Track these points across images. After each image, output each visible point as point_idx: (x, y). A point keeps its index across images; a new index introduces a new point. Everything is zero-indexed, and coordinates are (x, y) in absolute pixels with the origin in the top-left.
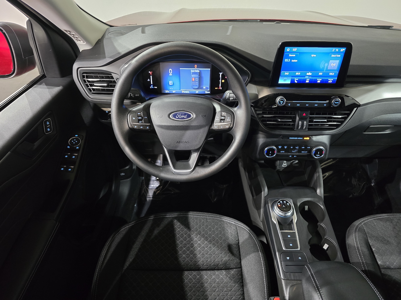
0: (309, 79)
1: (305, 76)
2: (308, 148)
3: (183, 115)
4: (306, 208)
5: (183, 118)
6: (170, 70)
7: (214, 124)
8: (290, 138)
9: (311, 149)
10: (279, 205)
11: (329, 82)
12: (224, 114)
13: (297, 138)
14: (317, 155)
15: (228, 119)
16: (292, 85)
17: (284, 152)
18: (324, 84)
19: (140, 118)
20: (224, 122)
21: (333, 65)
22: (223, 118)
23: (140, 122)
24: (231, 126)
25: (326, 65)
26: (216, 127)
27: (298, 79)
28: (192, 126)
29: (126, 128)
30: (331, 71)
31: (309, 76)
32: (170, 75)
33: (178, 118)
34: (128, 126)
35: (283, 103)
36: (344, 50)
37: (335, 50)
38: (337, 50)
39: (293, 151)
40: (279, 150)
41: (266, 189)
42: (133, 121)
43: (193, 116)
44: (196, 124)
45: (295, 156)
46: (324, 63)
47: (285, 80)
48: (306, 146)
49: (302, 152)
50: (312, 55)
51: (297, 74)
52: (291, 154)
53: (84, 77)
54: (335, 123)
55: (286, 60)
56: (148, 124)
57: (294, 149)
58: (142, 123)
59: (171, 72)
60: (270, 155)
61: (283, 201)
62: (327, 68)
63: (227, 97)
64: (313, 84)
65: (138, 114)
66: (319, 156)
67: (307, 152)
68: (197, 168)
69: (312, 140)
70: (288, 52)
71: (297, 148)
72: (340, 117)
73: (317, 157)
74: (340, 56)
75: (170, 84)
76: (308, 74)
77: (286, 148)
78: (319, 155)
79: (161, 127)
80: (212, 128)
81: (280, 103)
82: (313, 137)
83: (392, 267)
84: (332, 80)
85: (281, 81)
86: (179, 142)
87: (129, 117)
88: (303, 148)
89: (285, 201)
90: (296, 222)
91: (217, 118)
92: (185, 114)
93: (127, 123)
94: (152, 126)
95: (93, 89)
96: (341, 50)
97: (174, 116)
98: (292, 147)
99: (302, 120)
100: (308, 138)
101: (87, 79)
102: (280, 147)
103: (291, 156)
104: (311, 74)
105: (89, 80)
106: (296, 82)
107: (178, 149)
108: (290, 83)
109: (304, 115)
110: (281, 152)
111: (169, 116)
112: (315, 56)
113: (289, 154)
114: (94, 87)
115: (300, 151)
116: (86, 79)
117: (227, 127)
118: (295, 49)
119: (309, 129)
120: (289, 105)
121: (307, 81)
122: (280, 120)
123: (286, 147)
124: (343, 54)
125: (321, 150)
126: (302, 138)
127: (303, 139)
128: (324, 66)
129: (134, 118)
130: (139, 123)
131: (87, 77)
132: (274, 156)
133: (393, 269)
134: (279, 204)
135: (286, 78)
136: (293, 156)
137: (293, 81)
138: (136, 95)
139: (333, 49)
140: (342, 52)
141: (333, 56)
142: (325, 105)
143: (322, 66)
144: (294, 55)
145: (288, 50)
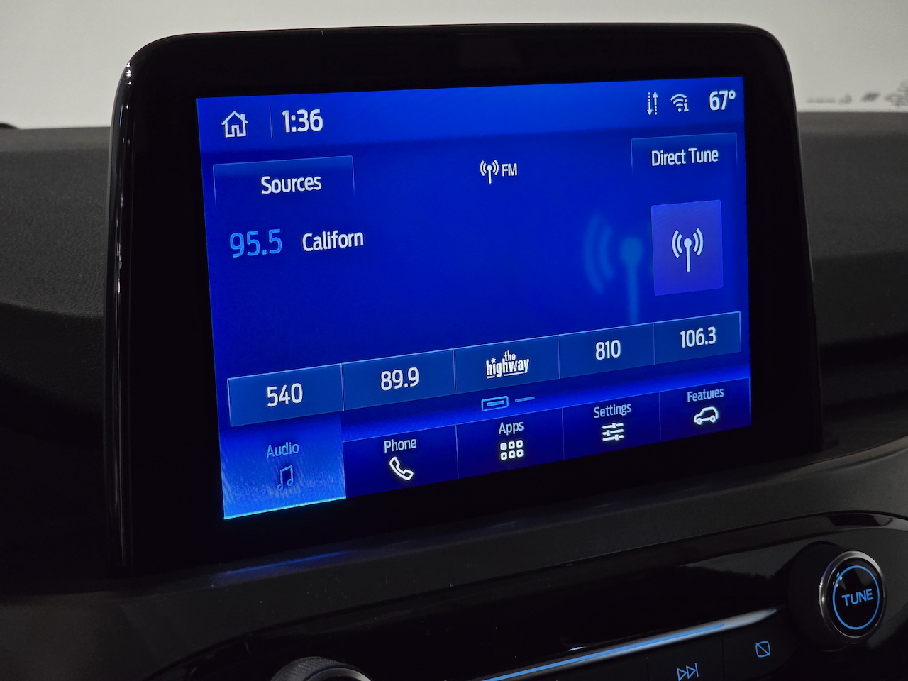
0: (519, 426)
11: (698, 420)
16: (369, 509)
21: (688, 243)
25: (631, 251)
27: (412, 444)
31: (509, 386)
36: (732, 95)
37: (666, 105)
46: (608, 233)
51: (390, 380)
55: (241, 243)
70: (236, 151)
74: (713, 156)
76: (494, 369)
84: (721, 394)
96: (713, 97)
104: (523, 365)
106: (405, 475)
108: (340, 495)
112: (512, 170)
121: (511, 451)
124: (736, 141)
128: (620, 268)
135: (289, 449)
140: (718, 122)
141: (662, 158)
142: (763, 650)
143: (597, 270)
144: (312, 183)
145: (235, 127)
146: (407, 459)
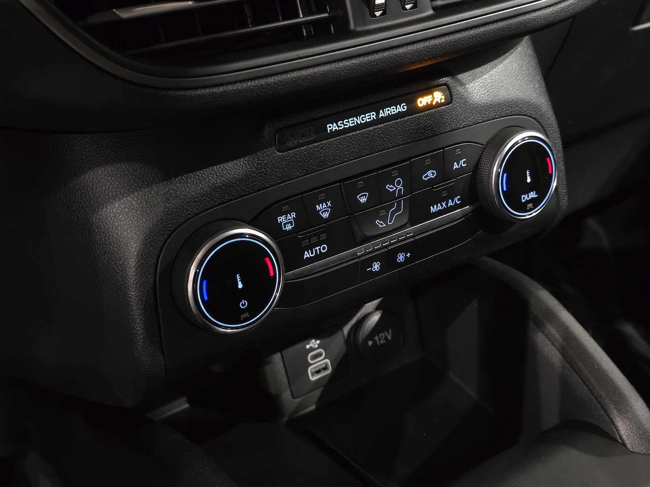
2: (456, 166)
9: (477, 172)
13: (373, 115)
14: (525, 198)
17: (323, 248)
39: (379, 224)
45: (401, 257)
48: (442, 164)
49: (433, 209)
57: (381, 200)
66: (536, 202)
67: (458, 199)
69: (467, 105)
71: (396, 187)
73: (523, 208)
77: (325, 215)
78: (533, 195)
82: (462, 84)
88: (430, 174)
100: (438, 97)
102: (287, 221)
103: (376, 267)
110: (307, 255)
113: (360, 250)
125: (533, 156)
126: (401, 108)
127: (413, 110)
136: (388, 258)
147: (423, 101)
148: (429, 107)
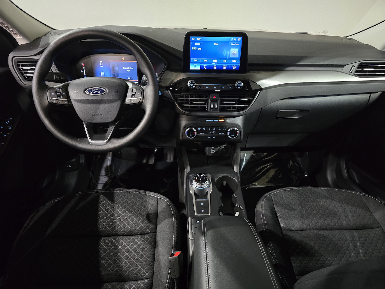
0: (216, 66)
1: (212, 63)
2: (224, 129)
3: (97, 90)
4: (225, 183)
5: (97, 93)
6: (101, 62)
7: (127, 99)
8: (207, 120)
9: (227, 130)
10: (197, 179)
11: (233, 68)
12: (135, 90)
13: (213, 120)
14: (232, 136)
15: (138, 94)
16: (202, 70)
17: (203, 133)
18: (229, 70)
19: (58, 93)
20: (134, 97)
21: (234, 52)
22: (134, 93)
23: (59, 97)
24: (141, 100)
25: (228, 52)
26: (128, 102)
27: (206, 66)
28: (105, 100)
29: (46, 103)
30: (234, 58)
31: (215, 63)
32: (101, 66)
33: (93, 93)
34: (47, 101)
35: (193, 85)
36: (241, 39)
38: (235, 39)
39: (211, 133)
40: (198, 132)
41: (189, 168)
42: (52, 96)
43: (106, 90)
44: (109, 99)
45: (213, 138)
46: (226, 51)
47: (195, 66)
48: (222, 128)
49: (219, 133)
50: (215, 44)
51: (205, 61)
52: (210, 135)
53: (18, 65)
54: (243, 105)
55: (193, 48)
56: (66, 99)
57: (212, 130)
58: (61, 98)
59: (101, 64)
60: (191, 136)
61: (200, 175)
62: (229, 55)
63: (144, 80)
64: (219, 70)
65: (58, 90)
66: (234, 137)
67: (223, 133)
68: (112, 140)
69: (226, 121)
70: (193, 41)
71: (214, 129)
72: (247, 99)
73: (232, 137)
74: (238, 45)
75: (102, 75)
76: (214, 61)
78: (233, 136)
79: (78, 101)
80: (125, 103)
81: (190, 85)
83: (293, 229)
84: (236, 66)
85: (192, 67)
86: (95, 115)
87: (49, 93)
88: (220, 129)
89: (202, 175)
90: (210, 193)
91: (129, 94)
92: (99, 90)
93: (46, 98)
94: (69, 101)
95: (27, 76)
96: (239, 39)
97: (89, 91)
98: (209, 129)
99: (214, 102)
100: (223, 120)
101: (22, 68)
102: (199, 129)
103: (210, 137)
104: (217, 61)
105: (24, 68)
106: (205, 68)
107: (95, 121)
108: (200, 69)
109: (214, 97)
110: (201, 133)
111: (84, 92)
112: (217, 44)
113: (208, 135)
114: (28, 75)
115: (217, 132)
116: (20, 67)
117: (138, 101)
118: (199, 39)
119: (221, 111)
120: (200, 87)
121: (215, 68)
122: (194, 102)
123: (204, 129)
124: (241, 43)
125: (235, 131)
126: (217, 120)
127: (219, 121)
128: (227, 54)
129: (53, 94)
130: (57, 97)
131: (22, 66)
132: (195, 137)
133: (293, 230)
134: (196, 177)
135: (196, 65)
137: (202, 67)
138: (62, 78)
139: (232, 39)
140: (239, 42)
141: (232, 44)
142: (230, 88)
143: (224, 54)
144: (199, 44)
145: (193, 39)
146: (205, 67)
147: (220, 120)
148: (221, 121)
